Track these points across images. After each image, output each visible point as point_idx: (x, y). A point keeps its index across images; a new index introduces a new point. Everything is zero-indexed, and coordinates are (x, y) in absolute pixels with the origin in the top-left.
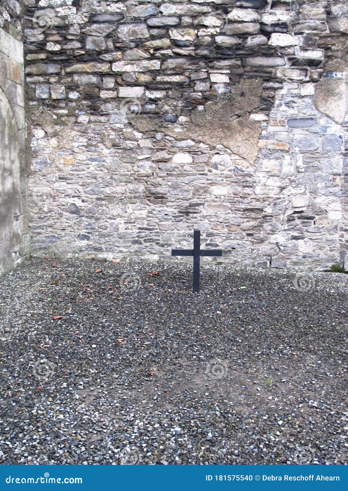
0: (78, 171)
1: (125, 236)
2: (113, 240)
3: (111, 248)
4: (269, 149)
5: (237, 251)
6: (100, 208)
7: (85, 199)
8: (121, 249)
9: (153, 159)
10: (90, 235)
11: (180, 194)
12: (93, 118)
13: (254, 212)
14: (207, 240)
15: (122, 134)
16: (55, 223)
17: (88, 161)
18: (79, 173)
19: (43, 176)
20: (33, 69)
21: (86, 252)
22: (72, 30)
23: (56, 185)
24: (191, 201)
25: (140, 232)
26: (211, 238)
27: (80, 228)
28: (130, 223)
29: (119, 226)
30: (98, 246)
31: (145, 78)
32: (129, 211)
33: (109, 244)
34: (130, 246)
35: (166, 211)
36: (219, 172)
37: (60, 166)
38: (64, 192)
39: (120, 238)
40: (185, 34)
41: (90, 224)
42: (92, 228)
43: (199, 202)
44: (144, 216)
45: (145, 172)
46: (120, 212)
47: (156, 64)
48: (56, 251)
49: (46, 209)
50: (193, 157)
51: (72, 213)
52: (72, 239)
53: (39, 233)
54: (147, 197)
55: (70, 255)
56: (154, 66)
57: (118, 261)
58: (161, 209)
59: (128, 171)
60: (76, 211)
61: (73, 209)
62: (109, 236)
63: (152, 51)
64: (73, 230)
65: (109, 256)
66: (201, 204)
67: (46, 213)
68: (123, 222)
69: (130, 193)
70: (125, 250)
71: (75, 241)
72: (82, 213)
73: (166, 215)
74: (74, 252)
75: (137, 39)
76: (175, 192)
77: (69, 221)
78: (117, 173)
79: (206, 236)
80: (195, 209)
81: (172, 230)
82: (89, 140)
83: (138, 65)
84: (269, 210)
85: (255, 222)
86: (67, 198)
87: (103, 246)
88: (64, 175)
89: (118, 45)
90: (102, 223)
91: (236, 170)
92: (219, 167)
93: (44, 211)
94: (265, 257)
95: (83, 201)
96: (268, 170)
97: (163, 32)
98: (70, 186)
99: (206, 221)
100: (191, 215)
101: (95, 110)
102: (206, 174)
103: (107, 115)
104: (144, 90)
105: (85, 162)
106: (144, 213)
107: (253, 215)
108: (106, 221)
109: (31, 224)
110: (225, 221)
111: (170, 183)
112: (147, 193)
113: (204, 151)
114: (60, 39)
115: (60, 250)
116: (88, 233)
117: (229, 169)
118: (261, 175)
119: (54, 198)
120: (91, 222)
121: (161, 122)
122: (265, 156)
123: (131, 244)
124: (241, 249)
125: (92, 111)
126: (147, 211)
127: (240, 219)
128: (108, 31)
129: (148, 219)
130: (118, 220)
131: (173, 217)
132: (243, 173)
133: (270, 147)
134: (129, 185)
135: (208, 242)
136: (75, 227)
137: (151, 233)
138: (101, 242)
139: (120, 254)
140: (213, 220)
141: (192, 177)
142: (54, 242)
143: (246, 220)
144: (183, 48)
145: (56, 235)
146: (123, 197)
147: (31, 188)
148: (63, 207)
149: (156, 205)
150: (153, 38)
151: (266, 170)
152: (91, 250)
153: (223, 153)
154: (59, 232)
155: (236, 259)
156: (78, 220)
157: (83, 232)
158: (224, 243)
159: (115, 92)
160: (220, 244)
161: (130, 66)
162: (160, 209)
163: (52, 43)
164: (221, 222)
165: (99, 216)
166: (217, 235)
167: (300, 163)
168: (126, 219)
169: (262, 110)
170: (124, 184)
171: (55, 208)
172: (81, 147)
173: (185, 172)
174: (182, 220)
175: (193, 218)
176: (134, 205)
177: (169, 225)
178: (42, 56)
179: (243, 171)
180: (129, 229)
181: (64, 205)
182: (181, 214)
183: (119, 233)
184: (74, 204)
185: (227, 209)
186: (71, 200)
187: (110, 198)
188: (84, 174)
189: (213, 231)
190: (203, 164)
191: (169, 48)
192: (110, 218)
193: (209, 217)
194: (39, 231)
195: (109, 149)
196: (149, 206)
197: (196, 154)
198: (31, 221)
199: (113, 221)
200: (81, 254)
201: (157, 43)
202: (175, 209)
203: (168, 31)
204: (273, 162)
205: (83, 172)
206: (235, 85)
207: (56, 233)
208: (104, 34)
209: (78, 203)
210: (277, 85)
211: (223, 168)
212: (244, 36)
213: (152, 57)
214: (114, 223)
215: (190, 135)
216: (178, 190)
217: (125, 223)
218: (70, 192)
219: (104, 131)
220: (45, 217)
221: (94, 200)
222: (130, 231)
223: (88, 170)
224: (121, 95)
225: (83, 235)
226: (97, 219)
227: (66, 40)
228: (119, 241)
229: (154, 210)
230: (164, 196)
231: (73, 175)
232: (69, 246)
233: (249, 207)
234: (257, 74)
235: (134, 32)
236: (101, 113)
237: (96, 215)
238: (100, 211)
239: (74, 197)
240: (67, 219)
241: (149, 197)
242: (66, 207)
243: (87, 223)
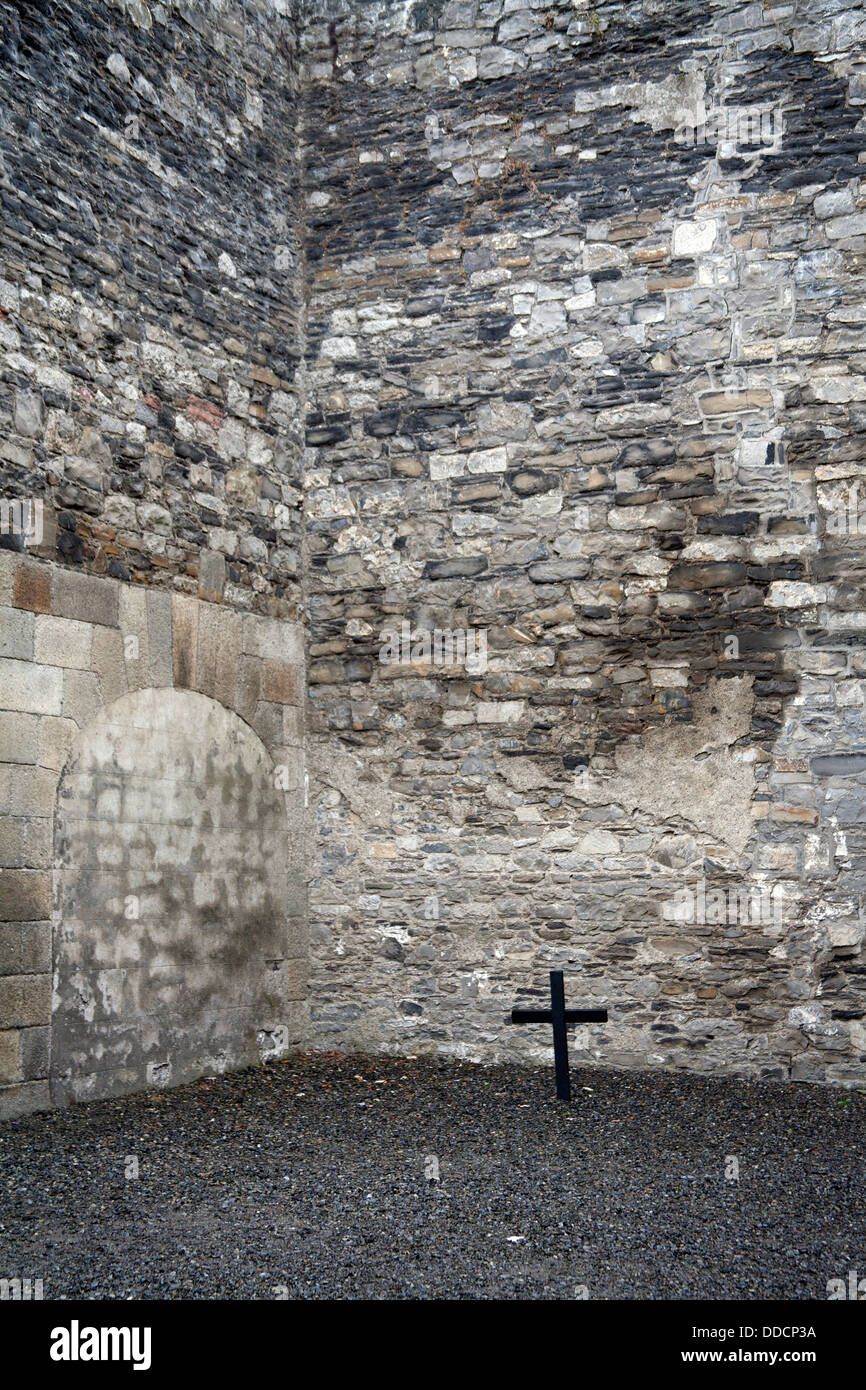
0: (402, 871)
1: (490, 1006)
2: (468, 1015)
3: (463, 1032)
4: (774, 822)
5: (717, 1043)
6: (443, 947)
7: (415, 928)
8: (483, 1035)
9: (543, 845)
10: (423, 1005)
11: (598, 917)
12: (429, 764)
13: (749, 956)
14: (654, 1018)
15: (484, 796)
16: (358, 978)
17: (421, 852)
18: (404, 875)
19: (338, 882)
20: (322, 672)
21: (416, 1040)
22: (389, 597)
23: (361, 900)
24: (621, 932)
25: (519, 999)
26: (661, 1013)
27: (404, 989)
28: (500, 979)
29: (480, 985)
30: (440, 1027)
31: (525, 684)
32: (498, 954)
33: (460, 1025)
34: (501, 1028)
35: (570, 953)
36: (672, 871)
37: (368, 862)
38: (374, 914)
39: (483, 1012)
40: (601, 593)
41: (423, 982)
42: (428, 990)
43: (636, 935)
44: (528, 965)
45: (529, 873)
46: (480, 955)
47: (544, 656)
48: (358, 1039)
49: (340, 950)
50: (621, 842)
51: (391, 957)
52: (390, 1014)
53: (328, 1000)
54: (533, 924)
55: (385, 1047)
56: (542, 660)
57: (476, 1060)
58: (562, 949)
59: (496, 871)
60: (396, 953)
61: (393, 950)
62: (459, 1006)
63: (538, 630)
64: (390, 994)
65: (461, 1050)
66: (639, 940)
67: (342, 958)
68: (486, 976)
69: (500, 916)
70: (490, 1037)
71: (395, 1017)
72: (409, 959)
73: (571, 962)
74: (393, 1041)
75: (510, 606)
76: (588, 914)
77: (384, 975)
78: (475, 875)
79: (653, 1009)
80: (628, 950)
81: (583, 995)
82: (423, 808)
83: (512, 658)
84: (779, 953)
85: (752, 979)
86: (381, 927)
87: (448, 1029)
88: (374, 881)
89: (476, 621)
90: (446, 978)
91: (709, 866)
92: (675, 860)
93: (336, 953)
94: (778, 1058)
95: (411, 934)
96: (774, 866)
97: (559, 591)
98: (386, 903)
99: (651, 975)
100: (621, 963)
101: (433, 750)
102: (648, 877)
103: (457, 758)
104: (526, 708)
105: (415, 854)
106: (527, 956)
107: (748, 963)
108: (454, 975)
109: (311, 982)
110: (690, 977)
111: (576, 896)
112: (534, 916)
113: (642, 829)
114: (372, 613)
115: (366, 1035)
116: (421, 1000)
117: (696, 863)
118: (761, 876)
119: (354, 925)
120: (426, 977)
121: (557, 770)
122: (768, 836)
123: (502, 1024)
124: (727, 1038)
125: (429, 752)
126: (533, 954)
127: (721, 972)
128: (458, 595)
129: (535, 971)
130: (478, 973)
131: (585, 966)
132: (722, 874)
133: (778, 817)
134: (499, 899)
135: (657, 1022)
136: (395, 988)
137: (541, 1001)
138: (444, 1019)
139: (481, 1046)
140: (665, 973)
141: (621, 882)
142: (356, 1018)
143: (732, 974)
144: (598, 622)
145: (359, 1005)
146: (487, 926)
147: (313, 908)
148: (373, 946)
149: (551, 942)
150: (542, 603)
151: (770, 866)
152: (424, 1037)
153: (681, 831)
154: (364, 997)
155: (714, 1060)
156: (400, 973)
157: (410, 998)
158: (689, 1023)
159: (471, 714)
160: (680, 1027)
161: (497, 660)
162: (557, 950)
163: (357, 622)
164: (681, 979)
165: (441, 964)
166: (674, 1007)
167: (842, 851)
168: (493, 970)
169: (757, 739)
170: (489, 897)
171: (360, 947)
172: (407, 824)
173: (606, 872)
174: (602, 973)
175: (621, 968)
176: (507, 941)
177: (576, 983)
178: (336, 646)
179: (723, 869)
180: (498, 992)
181: (373, 942)
182: (600, 961)
183: (479, 1000)
184: (394, 940)
185: (693, 949)
186: (387, 932)
187: (463, 927)
188: (412, 879)
189: (666, 997)
190: (641, 855)
191: (571, 620)
192: (461, 969)
193: (656, 968)
194: (326, 995)
195: (458, 826)
196: (537, 942)
197: (626, 835)
198: (313, 976)
199: (469, 975)
200: (407, 1045)
201: (549, 613)
202: (588, 949)
203: (569, 589)
204: (784, 849)
205: (411, 875)
206: (699, 690)
207: (359, 1000)
208: (452, 600)
209: (402, 937)
210: (784, 688)
211: (683, 862)
212: (714, 591)
213: (538, 642)
214: (469, 979)
215: (614, 795)
216: (594, 910)
217: (491, 978)
218: (386, 914)
219: (451, 791)
220: (339, 966)
221: (431, 931)
222: (501, 997)
223: (420, 870)
224: (480, 719)
225: (411, 1004)
226: (437, 971)
227: (381, 614)
228: (478, 1019)
229: (547, 952)
230: (566, 922)
231: (393, 879)
232: (383, 1027)
233: (739, 946)
234: (743, 666)
235: (505, 594)
236: (446, 755)
237: (436, 961)
238: (442, 954)
239: (393, 924)
240: (381, 971)
241: (538, 924)
242: (379, 945)
243: (417, 979)
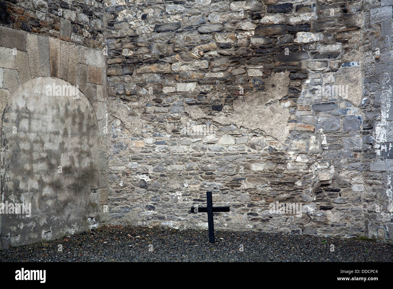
0: (146, 152)
1: (183, 206)
2: (174, 210)
3: (172, 217)
4: (297, 131)
5: (273, 220)
6: (163, 183)
7: (152, 175)
8: (180, 218)
9: (204, 141)
10: (155, 206)
11: (226, 170)
12: (157, 109)
13: (287, 185)
14: (248, 210)
15: (180, 122)
16: (129, 196)
17: (154, 145)
18: (147, 154)
19: (120, 157)
20: (113, 71)
21: (153, 220)
22: (140, 39)
23: (130, 164)
24: (235, 176)
25: (194, 203)
26: (251, 208)
27: (147, 200)
28: (186, 195)
29: (178, 198)
30: (162, 215)
31: (196, 75)
32: (186, 185)
33: (170, 214)
34: (187, 215)
35: (215, 185)
36: (256, 151)
37: (132, 149)
38: (135, 170)
39: (179, 208)
40: (227, 38)
41: (155, 197)
42: (157, 200)
43: (241, 177)
44: (198, 189)
45: (198, 153)
46: (178, 186)
47: (204, 64)
48: (129, 220)
49: (121, 185)
50: (235, 140)
51: (142, 187)
52: (142, 210)
53: (116, 205)
54: (200, 173)
55: (140, 223)
56: (203, 66)
57: (177, 228)
58: (211, 183)
59: (185, 152)
60: (144, 185)
61: (143, 184)
62: (170, 206)
63: (202, 53)
64: (142, 202)
65: (171, 224)
66: (243, 179)
67: (122, 188)
68: (181, 194)
69: (187, 170)
70: (182, 218)
71: (144, 211)
72: (149, 188)
73: (215, 188)
74: (143, 221)
75: (190, 43)
76: (222, 169)
77: (139, 194)
78: (176, 153)
79: (248, 207)
80: (238, 183)
81: (220, 201)
82: (155, 127)
83: (191, 65)
84: (299, 184)
85: (287, 194)
86: (138, 175)
87: (166, 216)
88: (135, 156)
89: (176, 50)
90: (165, 195)
91: (271, 149)
92: (257, 147)
93: (120, 186)
94: (298, 226)
95: (150, 177)
96: (297, 149)
97: (210, 37)
98: (140, 165)
99: (247, 193)
100: (235, 188)
101: (159, 103)
102: (246, 154)
103: (169, 106)
104: (197, 85)
105: (152, 145)
106: (198, 186)
107: (286, 188)
108: (168, 194)
109: (110, 197)
110: (263, 193)
111: (217, 162)
112: (200, 170)
113: (244, 134)
114: (133, 46)
115: (132, 218)
116: (154, 204)
117: (266, 148)
118: (291, 153)
119: (127, 174)
120: (156, 195)
121: (209, 111)
122: (295, 137)
123: (187, 213)
124: (277, 218)
125: (157, 104)
126: (200, 185)
127: (275, 191)
128: (169, 39)
129: (200, 192)
130: (177, 193)
131: (221, 190)
132: (276, 152)
133: (299, 129)
134: (186, 163)
135: (249, 212)
136: (144, 199)
137: (203, 204)
138: (164, 212)
139: (179, 222)
140: (253, 192)
141: (235, 156)
142: (128, 212)
143: (280, 192)
144: (226, 50)
145: (129, 206)
146: (181, 174)
147: (110, 167)
148: (135, 183)
149: (207, 180)
150: (203, 42)
151: (295, 149)
152: (156, 219)
153: (259, 135)
154: (131, 203)
155: (273, 226)
156: (146, 193)
157: (150, 203)
158: (262, 212)
159: (174, 88)
160: (259, 214)
161: (185, 66)
162: (209, 183)
163: (127, 50)
164: (259, 195)
165: (163, 190)
166: (256, 206)
167: (324, 142)
168: (184, 192)
169: (291, 97)
170: (182, 162)
171: (129, 183)
172: (148, 133)
173: (229, 152)
174: (227, 193)
175: (235, 190)
176: (189, 180)
177: (217, 197)
178: (118, 60)
179: (276, 150)
180: (186, 200)
181: (135, 181)
182: (227, 188)
183: (178, 204)
184: (143, 180)
185: (264, 183)
186: (141, 177)
187: (171, 175)
188: (151, 155)
189: (253, 202)
190: (244, 145)
191: (215, 49)
192: (171, 192)
193: (249, 190)
194: (116, 202)
195: (169, 134)
196: (201, 181)
197: (237, 137)
198: (110, 195)
199: (174, 194)
200: (149, 222)
201: (206, 46)
202: (222, 183)
203: (214, 36)
204: (301, 142)
205: (150, 154)
206: (267, 77)
207: (129, 204)
208: (166, 41)
209: (147, 179)
210: (302, 76)
211: (260, 148)
212: (273, 36)
213: (202, 58)
214: (174, 196)
215: (233, 121)
216: (224, 167)
217: (183, 195)
218: (140, 170)
219: (166, 120)
220: (121, 191)
221: (158, 176)
222: (187, 202)
223: (154, 152)
224: (178, 90)
225: (151, 206)
226: (161, 193)
227: (137, 47)
228: (177, 212)
229: (205, 184)
230: (213, 172)
231: (143, 156)
232: (139, 215)
233: (283, 181)
234: (285, 67)
235: (188, 38)
236: (164, 105)
237: (161, 189)
238: (163, 186)
239: (143, 174)
240: (138, 193)
241: (202, 173)
242: (137, 182)
243: (153, 196)
